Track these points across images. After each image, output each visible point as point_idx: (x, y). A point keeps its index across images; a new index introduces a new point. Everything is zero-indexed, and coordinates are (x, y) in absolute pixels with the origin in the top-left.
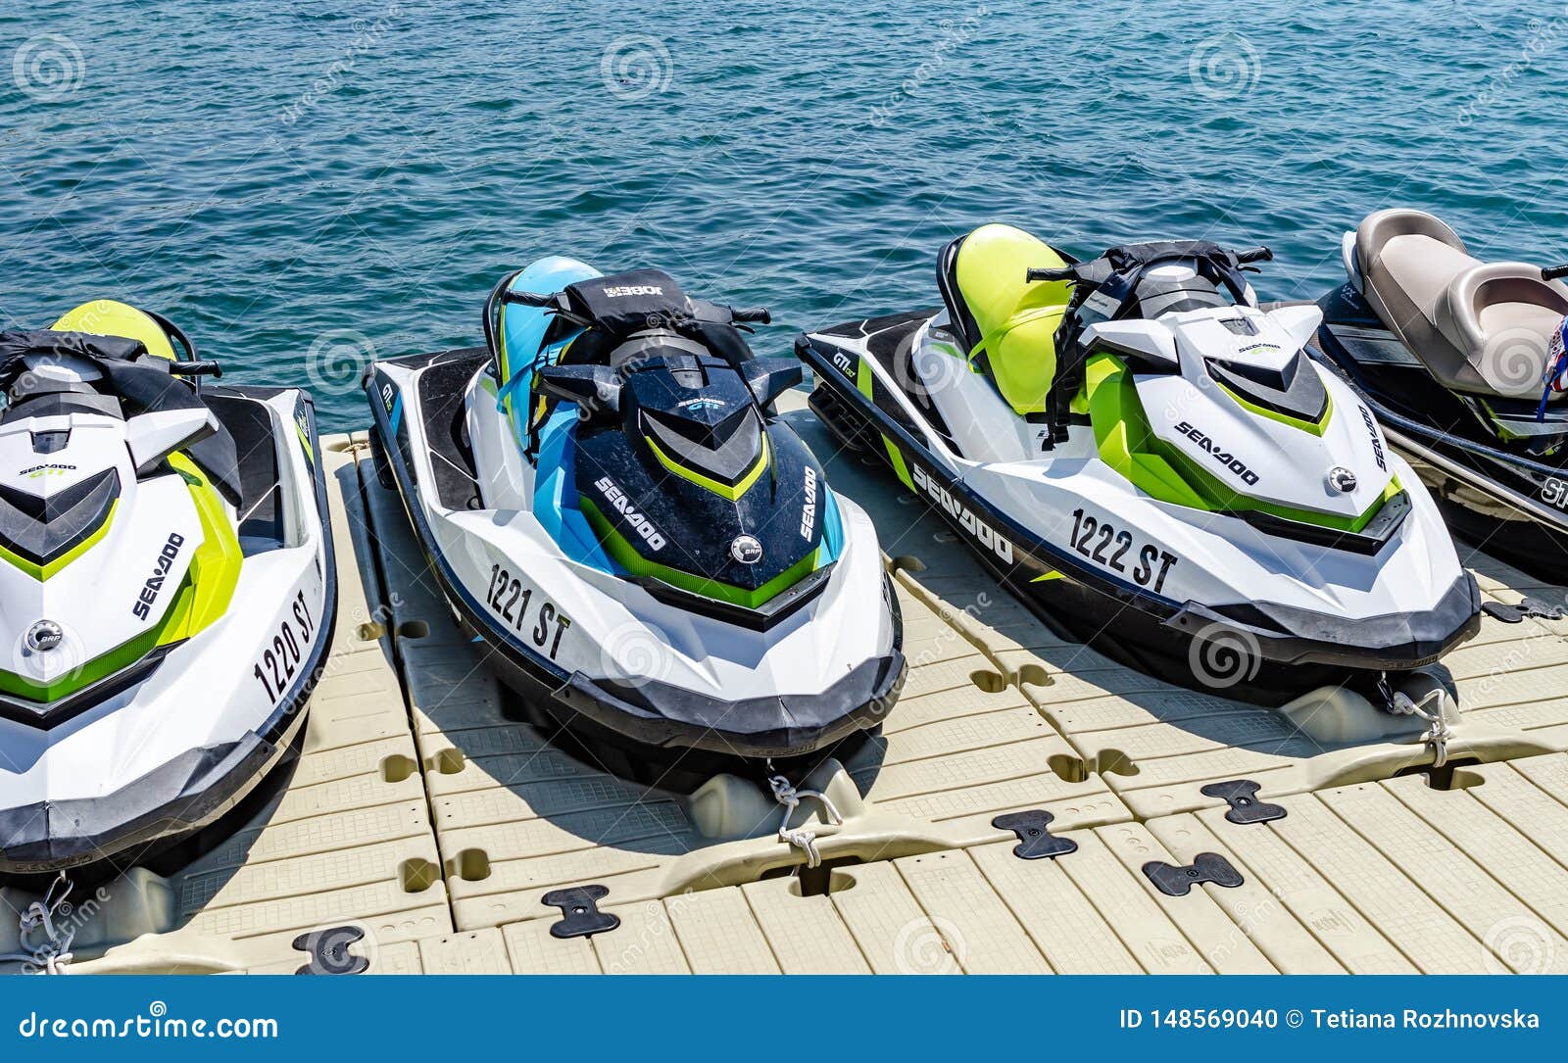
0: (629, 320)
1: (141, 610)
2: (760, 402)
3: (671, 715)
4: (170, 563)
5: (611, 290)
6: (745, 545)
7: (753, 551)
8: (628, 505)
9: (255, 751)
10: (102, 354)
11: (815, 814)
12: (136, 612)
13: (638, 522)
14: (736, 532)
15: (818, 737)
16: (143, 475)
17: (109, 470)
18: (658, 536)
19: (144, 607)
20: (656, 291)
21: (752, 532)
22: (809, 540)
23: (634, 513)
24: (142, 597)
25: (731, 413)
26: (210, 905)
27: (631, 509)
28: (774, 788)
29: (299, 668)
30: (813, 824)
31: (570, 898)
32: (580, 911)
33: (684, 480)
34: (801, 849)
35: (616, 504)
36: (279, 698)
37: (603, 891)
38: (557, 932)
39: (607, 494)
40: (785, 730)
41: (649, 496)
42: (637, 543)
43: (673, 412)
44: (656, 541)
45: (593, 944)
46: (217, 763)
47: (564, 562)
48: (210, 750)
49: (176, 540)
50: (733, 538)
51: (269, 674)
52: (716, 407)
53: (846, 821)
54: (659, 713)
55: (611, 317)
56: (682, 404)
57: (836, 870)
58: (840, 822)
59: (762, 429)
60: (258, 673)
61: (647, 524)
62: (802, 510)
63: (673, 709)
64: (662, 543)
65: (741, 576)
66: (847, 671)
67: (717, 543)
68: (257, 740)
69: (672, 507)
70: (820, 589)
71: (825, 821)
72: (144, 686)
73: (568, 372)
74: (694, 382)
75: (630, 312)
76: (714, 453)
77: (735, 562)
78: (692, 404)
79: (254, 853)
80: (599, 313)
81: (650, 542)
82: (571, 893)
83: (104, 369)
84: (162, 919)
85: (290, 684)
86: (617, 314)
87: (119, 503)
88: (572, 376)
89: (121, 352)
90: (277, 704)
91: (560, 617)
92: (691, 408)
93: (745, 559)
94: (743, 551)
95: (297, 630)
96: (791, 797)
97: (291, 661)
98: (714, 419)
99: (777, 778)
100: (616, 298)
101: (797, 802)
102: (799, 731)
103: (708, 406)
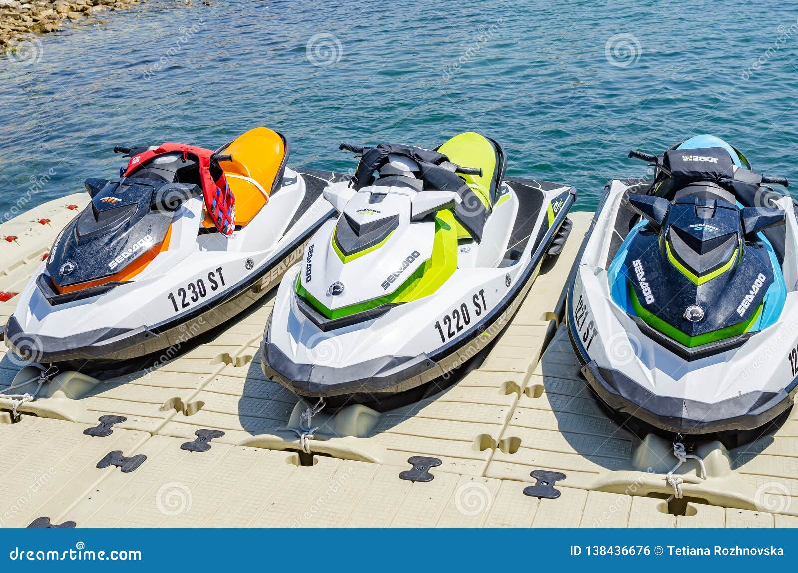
0: (691, 175)
1: (385, 285)
2: (747, 231)
3: (624, 395)
4: (408, 265)
5: (686, 157)
6: (695, 311)
7: (698, 315)
8: (644, 277)
9: (422, 363)
10: (421, 159)
11: (694, 470)
12: (382, 285)
13: (645, 287)
14: (692, 302)
15: (702, 427)
16: (414, 220)
17: (396, 216)
18: (652, 297)
19: (387, 283)
20: (714, 160)
21: (703, 305)
22: (741, 315)
23: (645, 281)
24: (388, 278)
25: (719, 235)
26: (388, 431)
27: (644, 279)
28: (675, 449)
29: (466, 328)
30: (691, 475)
31: (544, 477)
32: (545, 484)
33: (675, 268)
34: (671, 486)
35: (638, 275)
36: (448, 340)
37: (563, 477)
38: (527, 492)
39: (636, 269)
40: (681, 418)
41: (655, 274)
42: (641, 298)
43: (685, 230)
44: (650, 299)
45: (539, 503)
46: (399, 365)
47: (609, 301)
48: (396, 358)
49: (416, 254)
50: (688, 306)
51: (445, 329)
52: (711, 231)
53: (709, 479)
54: (619, 392)
55: (681, 172)
56: (692, 226)
57: (690, 504)
58: (705, 479)
59: (738, 246)
60: (438, 326)
61: (649, 289)
62: (744, 298)
63: (627, 392)
64: (653, 301)
65: (687, 327)
66: (737, 394)
67: (680, 306)
68: (424, 358)
69: (664, 282)
70: (739, 344)
71: (699, 475)
72: (377, 321)
73: (642, 199)
74: (707, 215)
75: (693, 170)
76: (700, 256)
77: (685, 320)
78: (697, 227)
79: (422, 412)
80: (675, 168)
81: (647, 299)
82: (547, 474)
83: (420, 167)
84: (362, 431)
85: (457, 335)
86: (684, 170)
87: (394, 232)
88: (643, 202)
89: (431, 159)
90: (445, 343)
91: (594, 329)
92: (696, 229)
93: (691, 319)
94: (692, 313)
95: (472, 309)
96: (682, 456)
97: (462, 323)
98: (706, 237)
99: (678, 444)
100: (688, 162)
101: (685, 461)
102: (689, 421)
103: (705, 229)
